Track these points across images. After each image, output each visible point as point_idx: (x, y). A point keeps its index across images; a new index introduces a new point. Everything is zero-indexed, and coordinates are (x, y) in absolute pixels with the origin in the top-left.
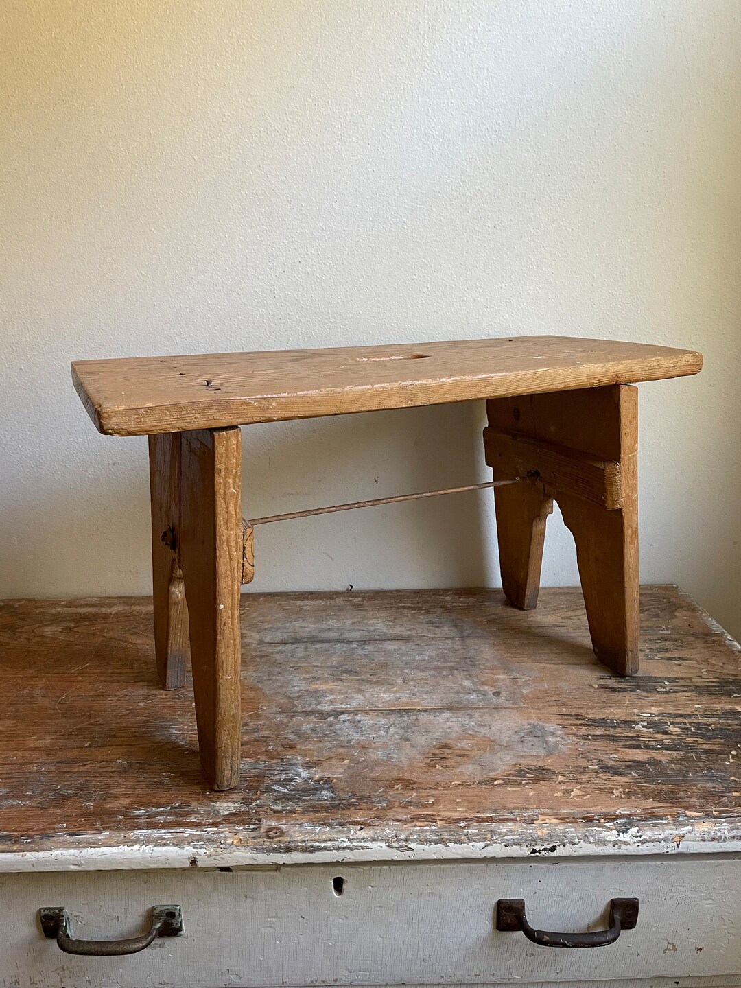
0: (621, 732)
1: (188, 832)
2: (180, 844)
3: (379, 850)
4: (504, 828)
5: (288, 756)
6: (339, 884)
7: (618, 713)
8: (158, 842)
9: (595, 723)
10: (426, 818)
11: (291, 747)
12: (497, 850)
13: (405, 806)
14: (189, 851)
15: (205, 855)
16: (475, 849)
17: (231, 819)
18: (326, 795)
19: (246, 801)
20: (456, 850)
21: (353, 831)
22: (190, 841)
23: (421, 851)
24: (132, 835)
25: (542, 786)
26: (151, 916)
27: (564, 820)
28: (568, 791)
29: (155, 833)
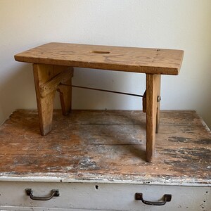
0: (172, 153)
1: (60, 174)
2: (58, 176)
3: (105, 180)
4: (137, 177)
5: (85, 155)
6: (97, 187)
7: (172, 148)
8: (53, 176)
9: (165, 150)
10: (118, 173)
11: (87, 153)
12: (135, 182)
13: (113, 170)
14: (60, 178)
15: (64, 179)
16: (129, 182)
17: (70, 171)
18: (94, 166)
19: (74, 167)
20: (124, 181)
21: (100, 176)
22: (60, 176)
23: (116, 181)
24: (47, 174)
25: (149, 167)
26: (52, 192)
27: (152, 176)
28: (155, 168)
29: (52, 173)
